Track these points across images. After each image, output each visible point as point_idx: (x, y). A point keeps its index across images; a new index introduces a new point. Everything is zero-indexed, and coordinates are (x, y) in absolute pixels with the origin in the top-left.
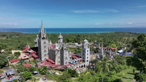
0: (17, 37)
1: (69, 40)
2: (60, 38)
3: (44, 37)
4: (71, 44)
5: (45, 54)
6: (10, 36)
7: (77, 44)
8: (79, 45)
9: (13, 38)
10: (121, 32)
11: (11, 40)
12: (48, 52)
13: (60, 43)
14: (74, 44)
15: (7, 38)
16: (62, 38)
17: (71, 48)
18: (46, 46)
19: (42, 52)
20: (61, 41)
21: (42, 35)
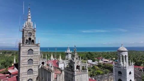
2: (68, 54)
3: (30, 39)
4: (83, 61)
5: (29, 78)
7: (90, 61)
10: (134, 51)
12: (37, 74)
13: (67, 59)
14: (86, 61)
16: (70, 53)
18: (34, 60)
19: (21, 75)
20: (69, 57)
21: (26, 34)
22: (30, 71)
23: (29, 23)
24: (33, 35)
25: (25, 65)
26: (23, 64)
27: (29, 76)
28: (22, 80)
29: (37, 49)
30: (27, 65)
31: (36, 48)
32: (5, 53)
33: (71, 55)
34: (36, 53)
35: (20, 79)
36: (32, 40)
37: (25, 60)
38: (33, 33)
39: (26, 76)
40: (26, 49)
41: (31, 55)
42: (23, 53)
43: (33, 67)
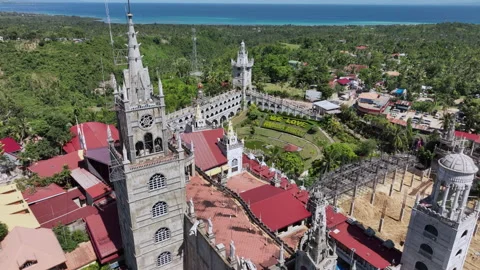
0: (77, 41)
1: (276, 72)
2: (240, 69)
4: (289, 91)
5: (160, 252)
6: (54, 39)
8: (326, 105)
9: (64, 47)
11: (56, 52)
12: (182, 236)
13: (239, 89)
14: (299, 92)
15: (41, 45)
16: (248, 69)
17: (291, 116)
18: (169, 203)
19: (139, 248)
20: (245, 81)
21: (135, 124)
22: (163, 233)
23: (136, 79)
24: (157, 120)
25: (146, 223)
26: (138, 220)
27: (159, 246)
28: (143, 259)
29: (176, 170)
30: (151, 222)
31: (172, 167)
32: (15, 38)
33: (250, 73)
34: (175, 181)
35: (138, 260)
36: (154, 138)
37: (142, 208)
38: (156, 115)
39: (153, 248)
40: (142, 178)
41: (161, 191)
42: (136, 192)
43: (170, 220)
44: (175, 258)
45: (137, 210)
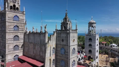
12: (23, 41)
18: (20, 27)
22: (16, 38)
24: (18, 2)
26: (9, 29)
27: (15, 42)
28: (9, 45)
29: (22, 17)
36: (16, 7)
37: (10, 26)
40: (11, 15)
41: (17, 22)
42: (9, 19)
43: (19, 33)
44: (20, 49)
45: (9, 26)
